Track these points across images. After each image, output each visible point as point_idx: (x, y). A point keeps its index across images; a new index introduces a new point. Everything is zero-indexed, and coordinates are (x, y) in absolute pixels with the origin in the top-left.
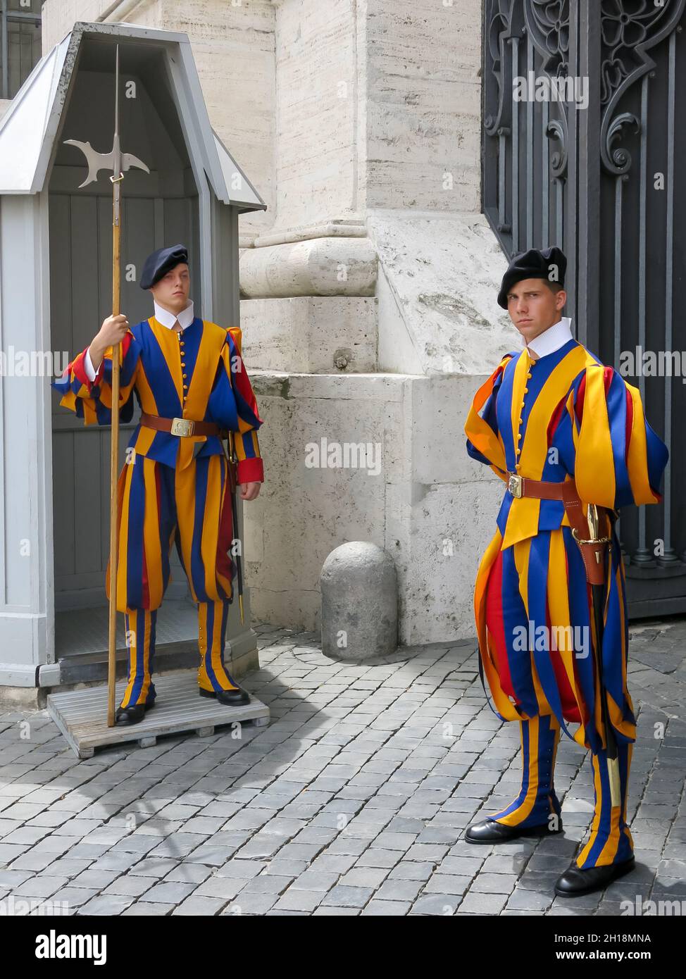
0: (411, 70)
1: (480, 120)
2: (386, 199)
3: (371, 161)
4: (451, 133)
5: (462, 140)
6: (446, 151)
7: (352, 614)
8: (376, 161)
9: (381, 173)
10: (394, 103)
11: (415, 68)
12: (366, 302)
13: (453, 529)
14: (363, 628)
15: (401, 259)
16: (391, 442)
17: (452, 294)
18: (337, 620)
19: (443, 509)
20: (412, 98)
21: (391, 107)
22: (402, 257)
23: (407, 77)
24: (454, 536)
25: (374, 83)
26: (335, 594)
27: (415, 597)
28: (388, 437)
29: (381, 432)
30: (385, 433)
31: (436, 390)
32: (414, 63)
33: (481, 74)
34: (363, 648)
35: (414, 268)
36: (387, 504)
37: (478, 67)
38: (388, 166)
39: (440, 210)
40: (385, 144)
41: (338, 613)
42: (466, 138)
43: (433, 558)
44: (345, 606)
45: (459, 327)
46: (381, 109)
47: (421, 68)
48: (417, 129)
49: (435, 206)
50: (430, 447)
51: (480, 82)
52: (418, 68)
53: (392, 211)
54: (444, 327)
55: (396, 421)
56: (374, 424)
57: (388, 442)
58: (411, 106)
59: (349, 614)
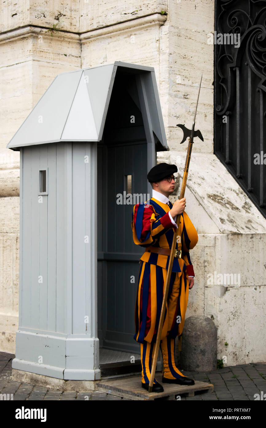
0: (186, 82)
1: (213, 107)
2: (176, 146)
3: (170, 127)
4: (202, 114)
5: (206, 117)
6: (200, 122)
7: (203, 350)
8: (172, 127)
9: (174, 133)
10: (179, 98)
11: (188, 80)
12: (175, 198)
13: (236, 310)
14: (207, 357)
15: (192, 177)
16: (208, 267)
17: (219, 194)
18: (195, 353)
19: (232, 300)
20: (187, 96)
21: (178, 100)
22: (192, 175)
23: (184, 85)
24: (236, 313)
25: (171, 88)
26: (194, 340)
27: (221, 343)
28: (206, 264)
29: (202, 262)
30: (205, 262)
31: (229, 240)
32: (187, 78)
33: (213, 84)
34: (208, 367)
35: (200, 181)
36: (206, 297)
37: (212, 81)
38: (177, 130)
39: (197, 152)
40: (175, 118)
41: (195, 349)
42: (208, 116)
43: (228, 324)
44: (199, 346)
45: (228, 211)
46: (174, 101)
47: (190, 81)
48: (188, 111)
49: (196, 150)
50: (227, 269)
51: (213, 88)
52: (189, 80)
53: (178, 152)
54: (223, 210)
55: (211, 256)
56: (197, 258)
57: (206, 266)
58: (186, 100)
59: (201, 350)
